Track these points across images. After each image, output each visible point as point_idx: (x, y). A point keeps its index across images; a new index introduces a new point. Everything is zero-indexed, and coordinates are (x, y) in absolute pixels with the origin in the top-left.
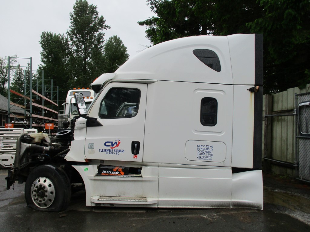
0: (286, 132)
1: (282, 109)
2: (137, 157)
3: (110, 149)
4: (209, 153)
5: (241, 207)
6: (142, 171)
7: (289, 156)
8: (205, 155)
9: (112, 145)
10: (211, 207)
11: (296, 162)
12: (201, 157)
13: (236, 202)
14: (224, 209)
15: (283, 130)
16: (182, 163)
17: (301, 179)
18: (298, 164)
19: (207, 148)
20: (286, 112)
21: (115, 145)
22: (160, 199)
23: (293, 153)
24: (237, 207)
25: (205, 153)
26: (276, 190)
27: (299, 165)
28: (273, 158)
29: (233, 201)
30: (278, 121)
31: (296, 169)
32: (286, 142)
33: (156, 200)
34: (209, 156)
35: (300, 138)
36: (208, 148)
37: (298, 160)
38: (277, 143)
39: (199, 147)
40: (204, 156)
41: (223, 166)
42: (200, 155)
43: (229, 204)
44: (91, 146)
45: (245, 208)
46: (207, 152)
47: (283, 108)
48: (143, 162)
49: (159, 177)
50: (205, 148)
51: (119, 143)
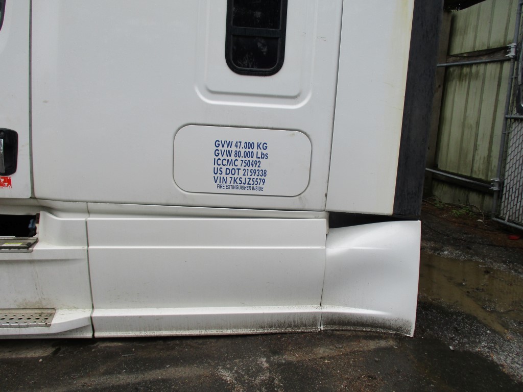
0: (477, 105)
1: (474, 46)
2: (9, 182)
4: (254, 168)
5: (348, 328)
6: (40, 227)
7: (479, 165)
8: (241, 174)
10: (260, 331)
11: (497, 180)
12: (229, 180)
13: (335, 314)
14: (298, 333)
15: (470, 100)
16: (164, 202)
17: (506, 222)
18: (501, 184)
19: (247, 150)
20: (483, 55)
22: (98, 313)
23: (489, 156)
24: (337, 327)
25: (242, 168)
26: (446, 253)
27: (503, 187)
28: (439, 167)
29: (325, 313)
30: (461, 77)
31: (495, 196)
32: (474, 130)
33: (85, 318)
34: (256, 177)
35: (516, 119)
36: (251, 150)
37: (504, 175)
38: (452, 134)
39: (220, 148)
40: (236, 176)
41: (300, 207)
42: (224, 175)
43: (313, 320)
45: (361, 328)
46: (248, 164)
47: (477, 44)
48: (33, 197)
49: (90, 247)
50: (243, 151)
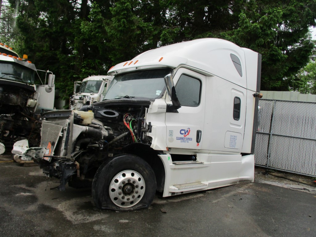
3: (184, 137)
6: (197, 158)
9: (185, 133)
13: (241, 178)
21: (187, 133)
25: (233, 142)
44: (171, 133)
51: (190, 131)
